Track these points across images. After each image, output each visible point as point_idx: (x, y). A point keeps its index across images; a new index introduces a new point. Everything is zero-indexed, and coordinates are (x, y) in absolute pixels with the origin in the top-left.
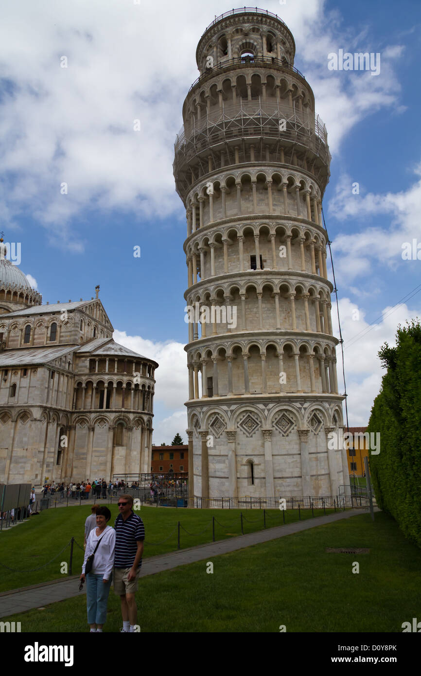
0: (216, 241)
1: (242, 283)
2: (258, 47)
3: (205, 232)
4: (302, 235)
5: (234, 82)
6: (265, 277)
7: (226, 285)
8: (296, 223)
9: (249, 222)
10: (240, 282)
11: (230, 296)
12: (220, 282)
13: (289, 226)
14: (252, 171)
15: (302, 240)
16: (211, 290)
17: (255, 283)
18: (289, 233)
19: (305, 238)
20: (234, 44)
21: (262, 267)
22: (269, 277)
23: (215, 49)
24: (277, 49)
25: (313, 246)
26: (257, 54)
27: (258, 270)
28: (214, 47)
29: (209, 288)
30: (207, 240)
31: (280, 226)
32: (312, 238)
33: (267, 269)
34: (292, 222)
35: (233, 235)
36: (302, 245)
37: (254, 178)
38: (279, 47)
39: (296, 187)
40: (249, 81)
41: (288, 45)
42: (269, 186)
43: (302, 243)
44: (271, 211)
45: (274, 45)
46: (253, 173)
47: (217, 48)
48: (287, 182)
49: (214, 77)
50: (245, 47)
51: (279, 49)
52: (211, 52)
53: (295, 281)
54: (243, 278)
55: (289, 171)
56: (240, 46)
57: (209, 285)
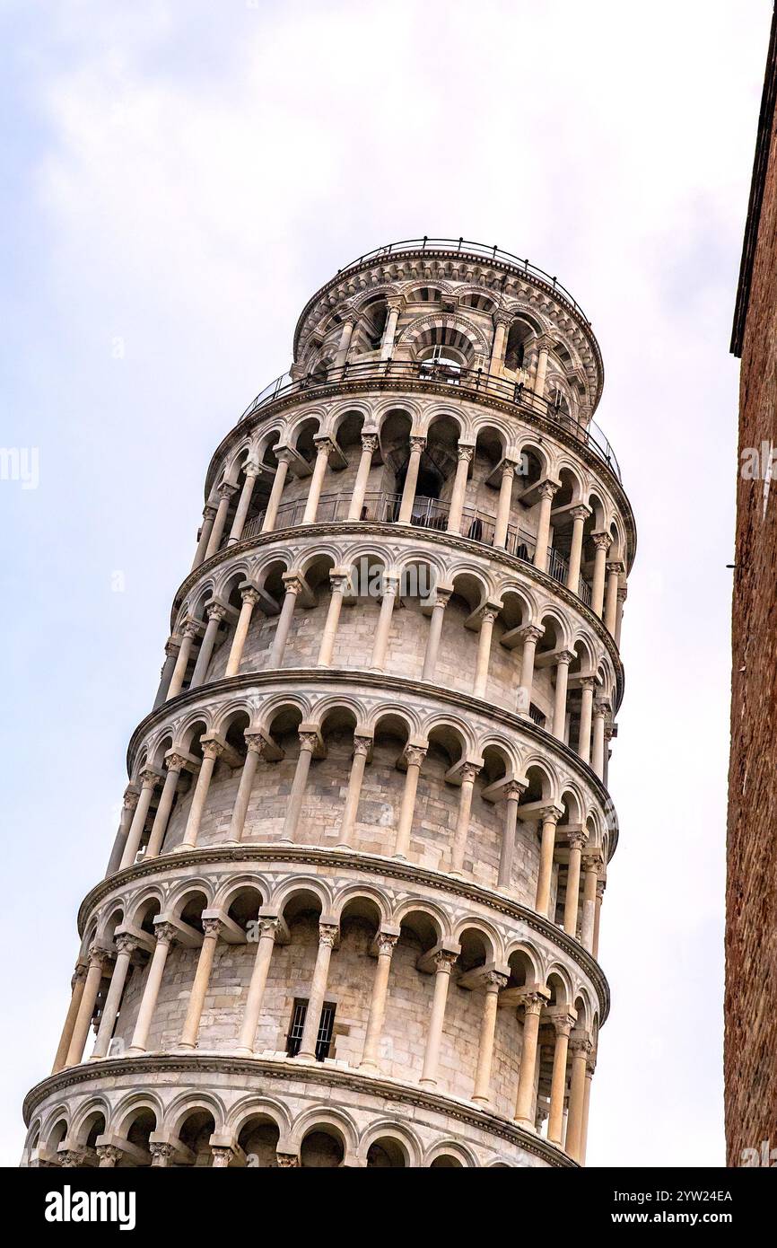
0: (184, 918)
1: (230, 1098)
2: (477, 347)
3: (154, 878)
4: (499, 960)
5: (373, 423)
6: (321, 1092)
7: (167, 1097)
8: (483, 912)
9: (312, 869)
10: (223, 1094)
11: (176, 1143)
12: (148, 1079)
13: (455, 913)
14: (363, 700)
15: (494, 977)
16: (114, 1103)
17: (279, 1110)
18: (450, 940)
19: (508, 972)
20: (404, 326)
21: (323, 1051)
22: (338, 1095)
23: (347, 329)
24: (537, 365)
25: (535, 1010)
26: (472, 364)
27: (306, 1060)
28: (346, 320)
29: (109, 1095)
30: (153, 907)
31: (421, 908)
32: (537, 980)
33: (339, 1063)
34: (468, 904)
35: (245, 907)
36: (492, 999)
37: (366, 727)
38: (545, 364)
39: (512, 786)
40: (420, 429)
41: (576, 362)
42: (411, 761)
43: (496, 989)
44: (403, 849)
45: (531, 353)
46: (368, 707)
47: (354, 328)
48: (481, 763)
49: (316, 398)
50: (439, 339)
51: (543, 368)
52: (336, 334)
53: (435, 1134)
54: (239, 1080)
55: (495, 726)
56: (423, 334)
57: (110, 1082)
